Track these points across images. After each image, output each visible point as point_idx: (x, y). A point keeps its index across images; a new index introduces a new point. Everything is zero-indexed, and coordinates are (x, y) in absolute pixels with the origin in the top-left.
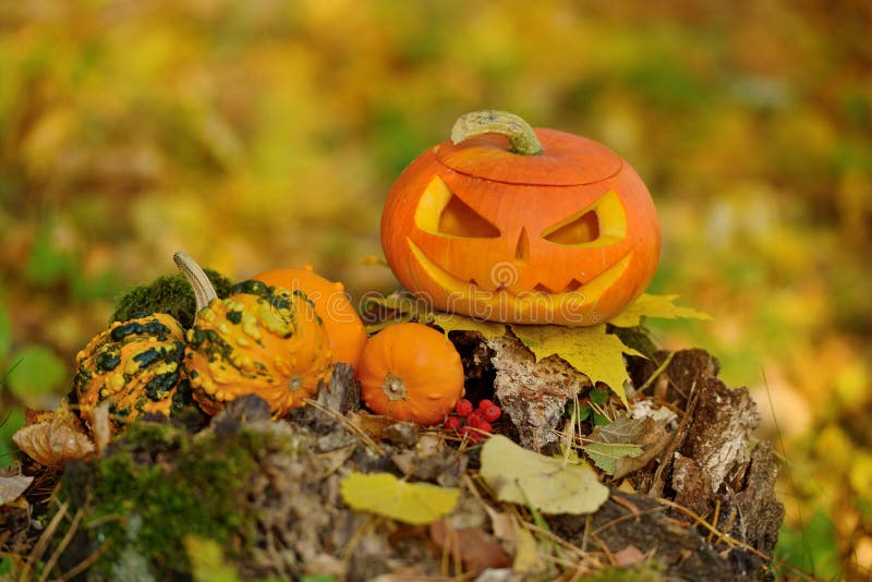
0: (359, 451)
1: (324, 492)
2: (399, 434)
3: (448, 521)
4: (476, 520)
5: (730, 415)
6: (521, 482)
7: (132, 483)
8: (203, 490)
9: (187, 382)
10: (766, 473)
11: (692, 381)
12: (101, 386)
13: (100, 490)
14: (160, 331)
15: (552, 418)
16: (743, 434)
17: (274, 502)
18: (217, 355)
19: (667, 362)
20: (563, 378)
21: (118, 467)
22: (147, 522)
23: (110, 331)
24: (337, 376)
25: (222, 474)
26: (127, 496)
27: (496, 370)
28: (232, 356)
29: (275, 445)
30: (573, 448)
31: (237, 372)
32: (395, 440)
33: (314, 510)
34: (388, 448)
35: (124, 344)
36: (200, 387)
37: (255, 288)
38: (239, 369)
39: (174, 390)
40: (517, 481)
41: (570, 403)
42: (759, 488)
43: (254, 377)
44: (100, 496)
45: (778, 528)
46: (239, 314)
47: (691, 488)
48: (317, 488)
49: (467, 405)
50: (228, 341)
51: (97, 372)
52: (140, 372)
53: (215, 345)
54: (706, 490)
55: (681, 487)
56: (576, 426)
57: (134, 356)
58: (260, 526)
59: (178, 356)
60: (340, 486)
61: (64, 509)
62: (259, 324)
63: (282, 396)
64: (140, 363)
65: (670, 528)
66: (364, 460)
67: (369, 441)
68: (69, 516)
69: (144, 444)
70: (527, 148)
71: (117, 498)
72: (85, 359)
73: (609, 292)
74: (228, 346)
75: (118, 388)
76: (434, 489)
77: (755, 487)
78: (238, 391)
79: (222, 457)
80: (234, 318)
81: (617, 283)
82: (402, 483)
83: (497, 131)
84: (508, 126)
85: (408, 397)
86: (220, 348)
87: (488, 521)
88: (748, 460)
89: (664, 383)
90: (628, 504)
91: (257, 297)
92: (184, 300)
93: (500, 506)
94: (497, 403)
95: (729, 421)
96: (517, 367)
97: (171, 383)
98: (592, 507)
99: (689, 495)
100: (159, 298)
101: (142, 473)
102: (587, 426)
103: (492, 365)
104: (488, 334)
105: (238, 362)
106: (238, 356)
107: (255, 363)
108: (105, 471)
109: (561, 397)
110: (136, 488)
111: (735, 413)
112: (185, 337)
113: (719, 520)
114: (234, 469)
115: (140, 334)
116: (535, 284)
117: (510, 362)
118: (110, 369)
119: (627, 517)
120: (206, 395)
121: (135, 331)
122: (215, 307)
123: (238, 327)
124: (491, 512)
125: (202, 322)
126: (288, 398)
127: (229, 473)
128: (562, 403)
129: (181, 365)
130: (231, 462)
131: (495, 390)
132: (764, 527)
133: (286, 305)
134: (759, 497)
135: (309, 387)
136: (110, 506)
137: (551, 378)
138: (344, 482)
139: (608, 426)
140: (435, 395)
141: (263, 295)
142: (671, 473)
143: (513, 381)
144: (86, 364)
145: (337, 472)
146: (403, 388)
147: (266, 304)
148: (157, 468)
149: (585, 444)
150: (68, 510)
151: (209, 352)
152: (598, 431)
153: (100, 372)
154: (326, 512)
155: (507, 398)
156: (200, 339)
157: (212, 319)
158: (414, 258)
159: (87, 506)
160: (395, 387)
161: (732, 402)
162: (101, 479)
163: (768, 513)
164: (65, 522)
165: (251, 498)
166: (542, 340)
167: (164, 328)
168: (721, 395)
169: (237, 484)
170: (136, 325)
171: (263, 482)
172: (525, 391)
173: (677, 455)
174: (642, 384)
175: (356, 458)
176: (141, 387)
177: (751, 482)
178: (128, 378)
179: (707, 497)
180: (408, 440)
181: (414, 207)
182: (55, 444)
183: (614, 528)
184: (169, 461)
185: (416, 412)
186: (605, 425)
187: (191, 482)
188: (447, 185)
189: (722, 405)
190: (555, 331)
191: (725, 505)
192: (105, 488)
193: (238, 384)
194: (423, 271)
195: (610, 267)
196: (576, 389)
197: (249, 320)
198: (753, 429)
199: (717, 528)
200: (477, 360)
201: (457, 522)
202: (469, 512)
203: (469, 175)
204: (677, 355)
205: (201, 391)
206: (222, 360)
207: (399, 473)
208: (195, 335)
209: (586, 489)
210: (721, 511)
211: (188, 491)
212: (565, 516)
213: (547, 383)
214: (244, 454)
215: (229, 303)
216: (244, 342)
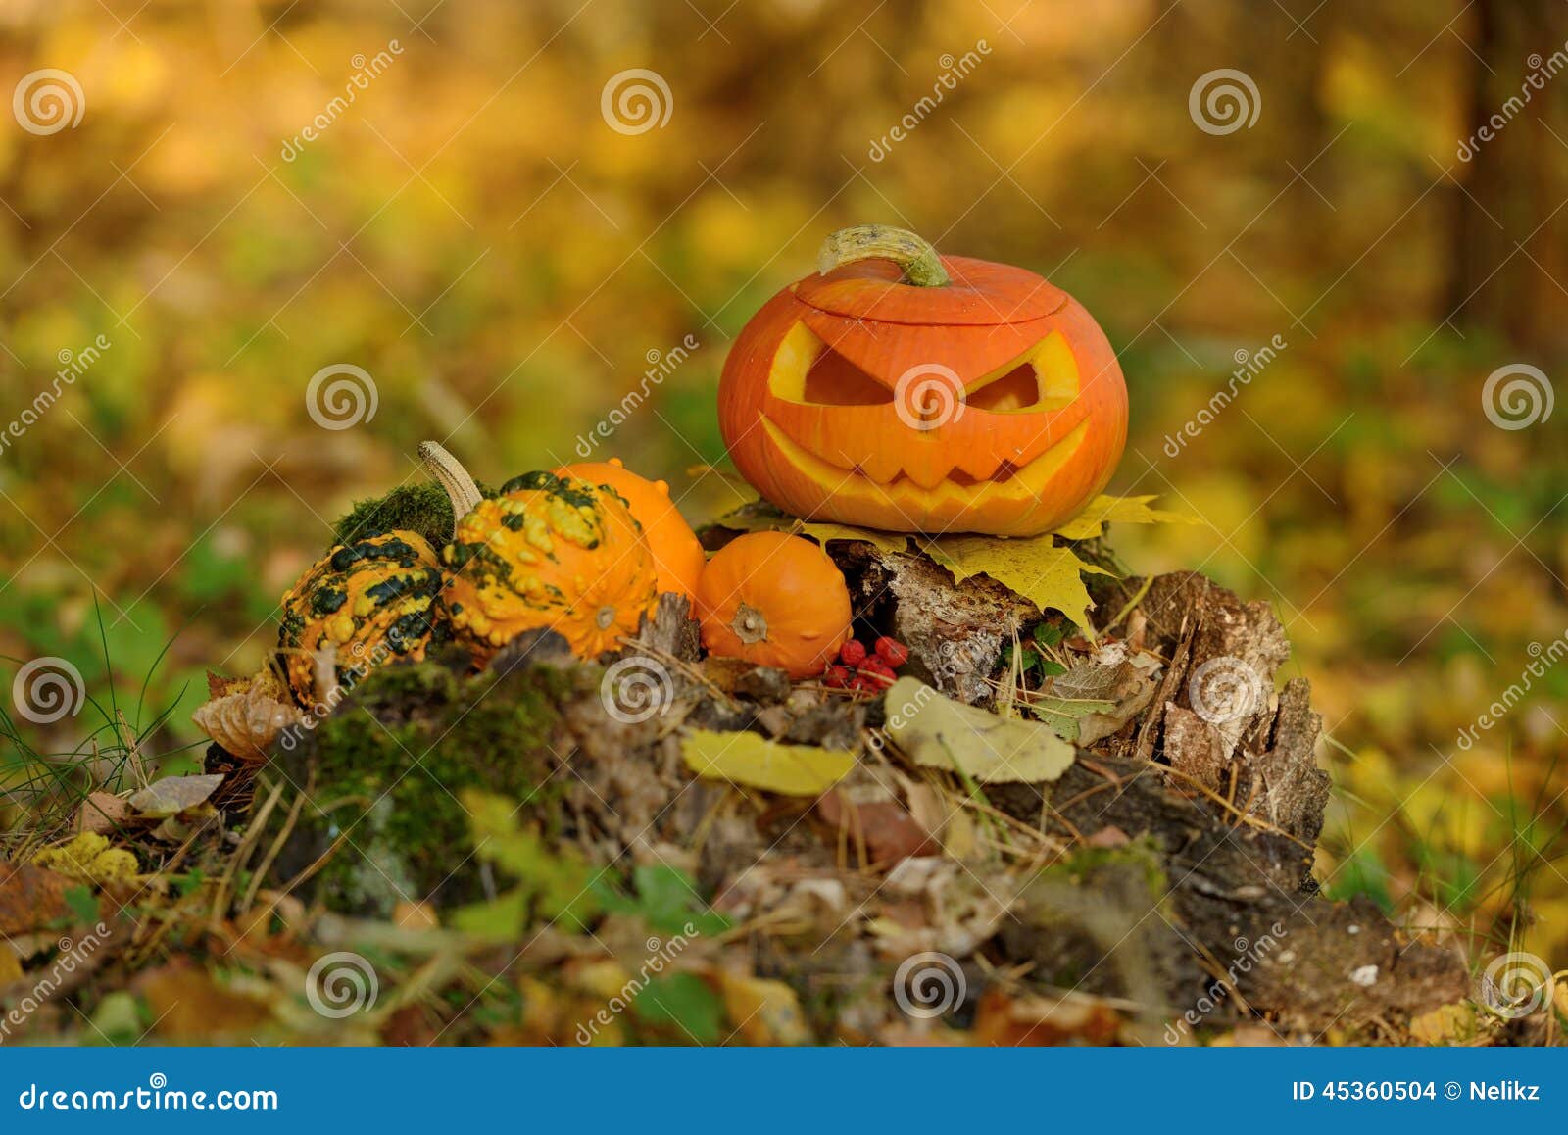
0: (704, 705)
1: (659, 757)
2: (762, 681)
3: (842, 792)
4: (884, 793)
5: (1246, 642)
6: (947, 739)
7: (376, 750)
8: (483, 754)
9: (447, 624)
10: (1302, 725)
11: (1182, 616)
12: (319, 636)
13: (328, 764)
14: (403, 555)
15: (983, 661)
16: (1265, 670)
17: (585, 773)
18: (490, 578)
19: (1144, 590)
20: (994, 610)
21: (355, 728)
22: (399, 803)
23: (329, 559)
24: (667, 604)
25: (508, 729)
26: (371, 771)
27: (897, 598)
28: (512, 578)
29: (583, 685)
30: (1015, 707)
31: (520, 602)
32: (755, 693)
33: (645, 782)
34: (746, 705)
35: (351, 574)
36: (467, 627)
37: (542, 481)
38: (522, 596)
39: (427, 638)
40: (939, 736)
41: (1007, 643)
42: (1293, 746)
43: (546, 608)
44: (329, 771)
45: (1322, 806)
46: (520, 517)
47: (1191, 754)
48: (648, 751)
49: (858, 647)
50: (505, 556)
51: (313, 617)
52: (377, 612)
53: (485, 563)
54: (1215, 754)
55: (1178, 752)
56: (1019, 677)
57: (367, 589)
58: (567, 807)
59: (432, 586)
60: (681, 749)
61: (276, 793)
62: (550, 530)
63: (587, 636)
64: (376, 598)
65: (1168, 800)
66: (713, 717)
67: (717, 694)
68: (284, 804)
69: (390, 696)
70: (927, 278)
71: (354, 774)
72: (295, 599)
73: (1056, 478)
74: (507, 565)
75: (345, 637)
76: (818, 752)
77: (1287, 744)
78: (522, 627)
79: (507, 704)
80: (514, 523)
81: (1069, 464)
82: (771, 746)
83: (884, 254)
84: (900, 246)
85: (771, 638)
86: (494, 567)
87: (902, 796)
88: (1274, 708)
89: (1140, 623)
90: (1103, 770)
91: (546, 493)
92: (435, 518)
93: (915, 773)
94: (902, 640)
95: (1243, 651)
96: (926, 593)
97: (422, 627)
98: (1053, 773)
99: (1189, 764)
100: (397, 516)
101: (390, 735)
102: (1034, 677)
103: (889, 592)
104: (882, 547)
105: (521, 587)
106: (522, 577)
107: (546, 587)
108: (336, 735)
109: (994, 633)
110: (381, 757)
111: (1253, 638)
112: (441, 560)
113: (1236, 794)
114: (527, 721)
115: (373, 558)
116: (949, 468)
117: (916, 587)
118: (331, 611)
119: (1104, 786)
120: (475, 638)
121: (367, 555)
122: (483, 511)
123: (517, 535)
124: (904, 781)
125: (465, 533)
126: (595, 639)
127: (520, 727)
128: (995, 642)
129: (437, 601)
130: (521, 711)
131: (899, 624)
132: (1303, 806)
133: (589, 502)
134: (1294, 758)
135: (626, 623)
136: (345, 785)
137: (978, 608)
138: (685, 742)
139: (1063, 677)
140: (810, 633)
141: (554, 490)
142: (1162, 733)
143: (922, 612)
144: (296, 607)
145: (675, 732)
146: (763, 624)
147: (559, 502)
148: (411, 728)
149: (1033, 700)
150: (283, 794)
151: (477, 574)
152: (1051, 682)
153: (318, 616)
154: (663, 785)
155: (914, 634)
156: (463, 558)
157: (479, 528)
158: (769, 439)
159: (310, 787)
160: (751, 623)
161: (1248, 621)
162: (330, 747)
163: (1307, 785)
164: (279, 813)
165: (551, 765)
166: (962, 557)
167: (409, 550)
168: (1231, 611)
169: (532, 742)
170: (370, 547)
171: (569, 743)
172: (942, 626)
173: (1170, 705)
174: (1107, 623)
175: (700, 713)
176: (379, 633)
177: (1281, 737)
178: (359, 621)
179: (1217, 764)
180: (776, 690)
181: (767, 366)
182: (255, 723)
183: (1085, 804)
184: (429, 717)
185: (782, 659)
186: (1058, 675)
187: (464, 744)
188: (814, 332)
189: (1236, 625)
190: (981, 544)
191: (1244, 772)
192: (336, 761)
193: (522, 618)
194: (784, 460)
195: (1058, 442)
196: (1015, 623)
197: (535, 527)
198: (1280, 662)
199: (1234, 804)
200: (867, 588)
201: (854, 796)
202: (871, 782)
203: (847, 316)
204: (1156, 581)
205: (468, 634)
206: (498, 585)
207: (767, 735)
208: (457, 551)
209: (1042, 748)
210: (1238, 782)
211: (459, 755)
212: (1015, 785)
213: (972, 616)
214: (540, 698)
215: (504, 503)
216: (529, 556)
